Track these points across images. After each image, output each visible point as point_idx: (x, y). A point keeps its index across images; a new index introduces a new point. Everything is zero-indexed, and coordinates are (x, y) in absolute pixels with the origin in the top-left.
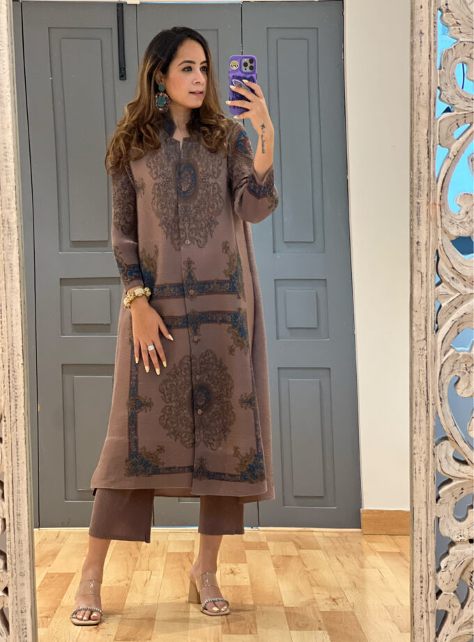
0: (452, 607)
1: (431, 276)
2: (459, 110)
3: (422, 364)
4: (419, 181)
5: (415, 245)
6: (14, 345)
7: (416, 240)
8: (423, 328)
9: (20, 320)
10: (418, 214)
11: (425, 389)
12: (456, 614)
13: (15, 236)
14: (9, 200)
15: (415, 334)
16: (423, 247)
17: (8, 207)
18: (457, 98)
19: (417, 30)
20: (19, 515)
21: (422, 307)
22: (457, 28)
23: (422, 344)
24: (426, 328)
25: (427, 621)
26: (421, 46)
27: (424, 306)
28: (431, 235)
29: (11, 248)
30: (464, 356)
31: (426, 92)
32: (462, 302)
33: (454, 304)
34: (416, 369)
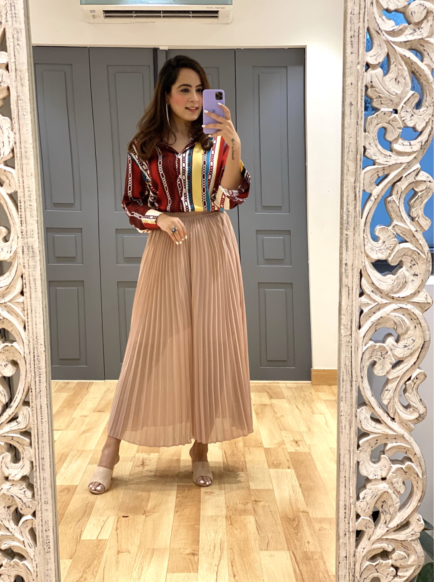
0: (368, 528)
1: (356, 289)
2: (380, 164)
3: (348, 352)
4: (348, 217)
5: (344, 266)
6: (38, 338)
7: (344, 262)
8: (349, 327)
9: (42, 320)
10: (346, 243)
11: (350, 371)
12: (371, 533)
13: (38, 258)
14: (33, 231)
15: (342, 331)
16: (349, 267)
17: (32, 236)
18: (378, 154)
19: (347, 102)
20: (43, 459)
21: (349, 312)
22: (379, 100)
23: (348, 339)
24: (351, 327)
25: (349, 538)
26: (351, 114)
27: (350, 312)
28: (356, 259)
29: (35, 267)
30: (380, 347)
31: (354, 150)
32: (379, 309)
33: (373, 310)
34: (343, 356)
